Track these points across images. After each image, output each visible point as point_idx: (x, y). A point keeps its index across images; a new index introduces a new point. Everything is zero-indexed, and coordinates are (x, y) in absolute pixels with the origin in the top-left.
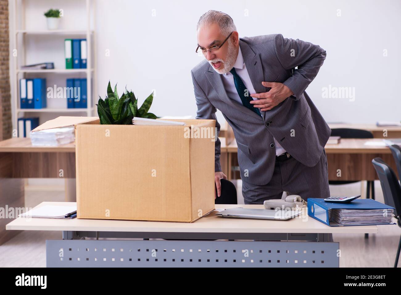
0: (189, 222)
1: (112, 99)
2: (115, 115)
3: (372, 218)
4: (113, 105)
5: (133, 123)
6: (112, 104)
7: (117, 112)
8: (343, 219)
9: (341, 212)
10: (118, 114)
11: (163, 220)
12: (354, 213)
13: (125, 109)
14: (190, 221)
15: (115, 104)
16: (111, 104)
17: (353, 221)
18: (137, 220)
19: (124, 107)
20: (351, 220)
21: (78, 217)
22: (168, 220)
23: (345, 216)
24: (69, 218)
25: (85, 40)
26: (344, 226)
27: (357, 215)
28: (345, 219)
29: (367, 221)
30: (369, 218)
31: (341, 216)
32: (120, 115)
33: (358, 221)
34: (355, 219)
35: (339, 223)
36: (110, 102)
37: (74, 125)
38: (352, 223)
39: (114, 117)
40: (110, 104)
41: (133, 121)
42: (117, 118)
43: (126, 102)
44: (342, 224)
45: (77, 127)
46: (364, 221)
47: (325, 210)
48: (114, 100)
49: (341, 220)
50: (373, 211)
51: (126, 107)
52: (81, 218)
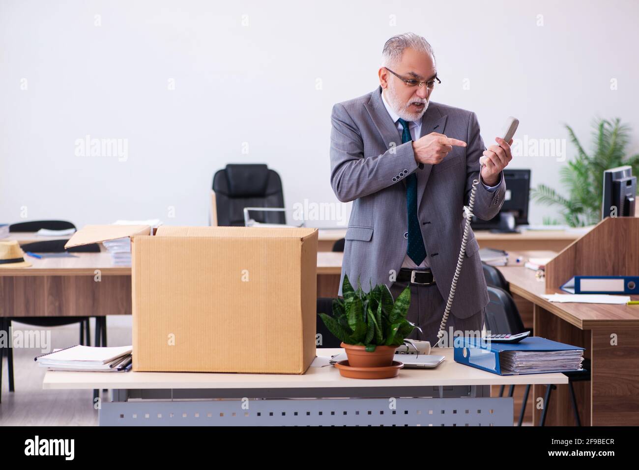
0: (299, 374)
3: (556, 363)
8: (518, 364)
9: (514, 356)
11: (261, 371)
12: (532, 356)
14: (300, 372)
17: (531, 368)
18: (223, 371)
20: (527, 366)
21: (135, 368)
22: (268, 371)
23: (521, 361)
24: (123, 371)
26: (520, 374)
27: (535, 359)
28: (520, 365)
29: (548, 367)
30: (552, 363)
31: (514, 360)
33: (536, 367)
34: (533, 364)
35: (510, 371)
37: (129, 237)
38: (529, 370)
44: (516, 372)
45: (134, 240)
46: (545, 367)
47: (494, 353)
49: (515, 366)
50: (556, 354)
52: (140, 370)
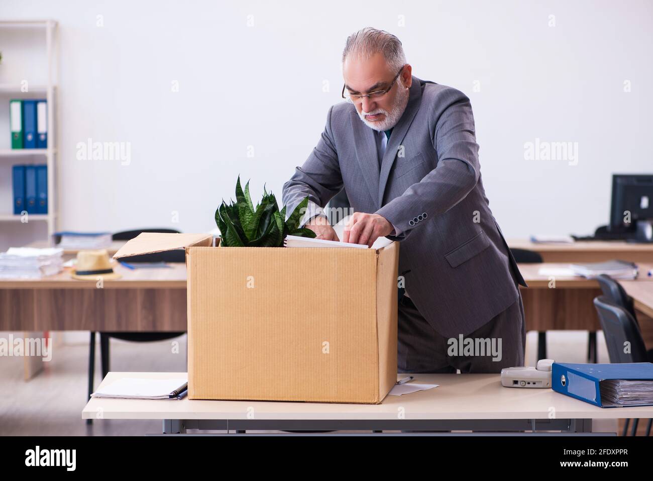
0: (375, 404)
1: (243, 205)
2: (250, 230)
4: (245, 216)
5: (285, 245)
6: (244, 214)
7: (253, 226)
10: (254, 230)
13: (267, 222)
14: (375, 401)
15: (247, 214)
16: (242, 214)
19: (265, 218)
25: (45, 101)
32: (256, 232)
36: (240, 211)
37: (184, 248)
39: (248, 235)
40: (240, 213)
41: (285, 242)
42: (253, 236)
43: (268, 211)
45: (190, 251)
48: (246, 206)
51: (268, 218)
52: (196, 398)
